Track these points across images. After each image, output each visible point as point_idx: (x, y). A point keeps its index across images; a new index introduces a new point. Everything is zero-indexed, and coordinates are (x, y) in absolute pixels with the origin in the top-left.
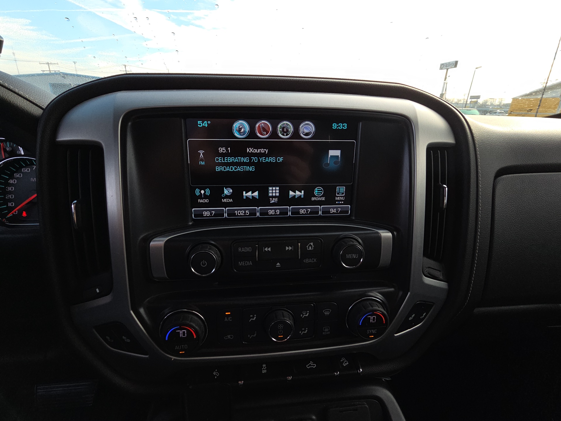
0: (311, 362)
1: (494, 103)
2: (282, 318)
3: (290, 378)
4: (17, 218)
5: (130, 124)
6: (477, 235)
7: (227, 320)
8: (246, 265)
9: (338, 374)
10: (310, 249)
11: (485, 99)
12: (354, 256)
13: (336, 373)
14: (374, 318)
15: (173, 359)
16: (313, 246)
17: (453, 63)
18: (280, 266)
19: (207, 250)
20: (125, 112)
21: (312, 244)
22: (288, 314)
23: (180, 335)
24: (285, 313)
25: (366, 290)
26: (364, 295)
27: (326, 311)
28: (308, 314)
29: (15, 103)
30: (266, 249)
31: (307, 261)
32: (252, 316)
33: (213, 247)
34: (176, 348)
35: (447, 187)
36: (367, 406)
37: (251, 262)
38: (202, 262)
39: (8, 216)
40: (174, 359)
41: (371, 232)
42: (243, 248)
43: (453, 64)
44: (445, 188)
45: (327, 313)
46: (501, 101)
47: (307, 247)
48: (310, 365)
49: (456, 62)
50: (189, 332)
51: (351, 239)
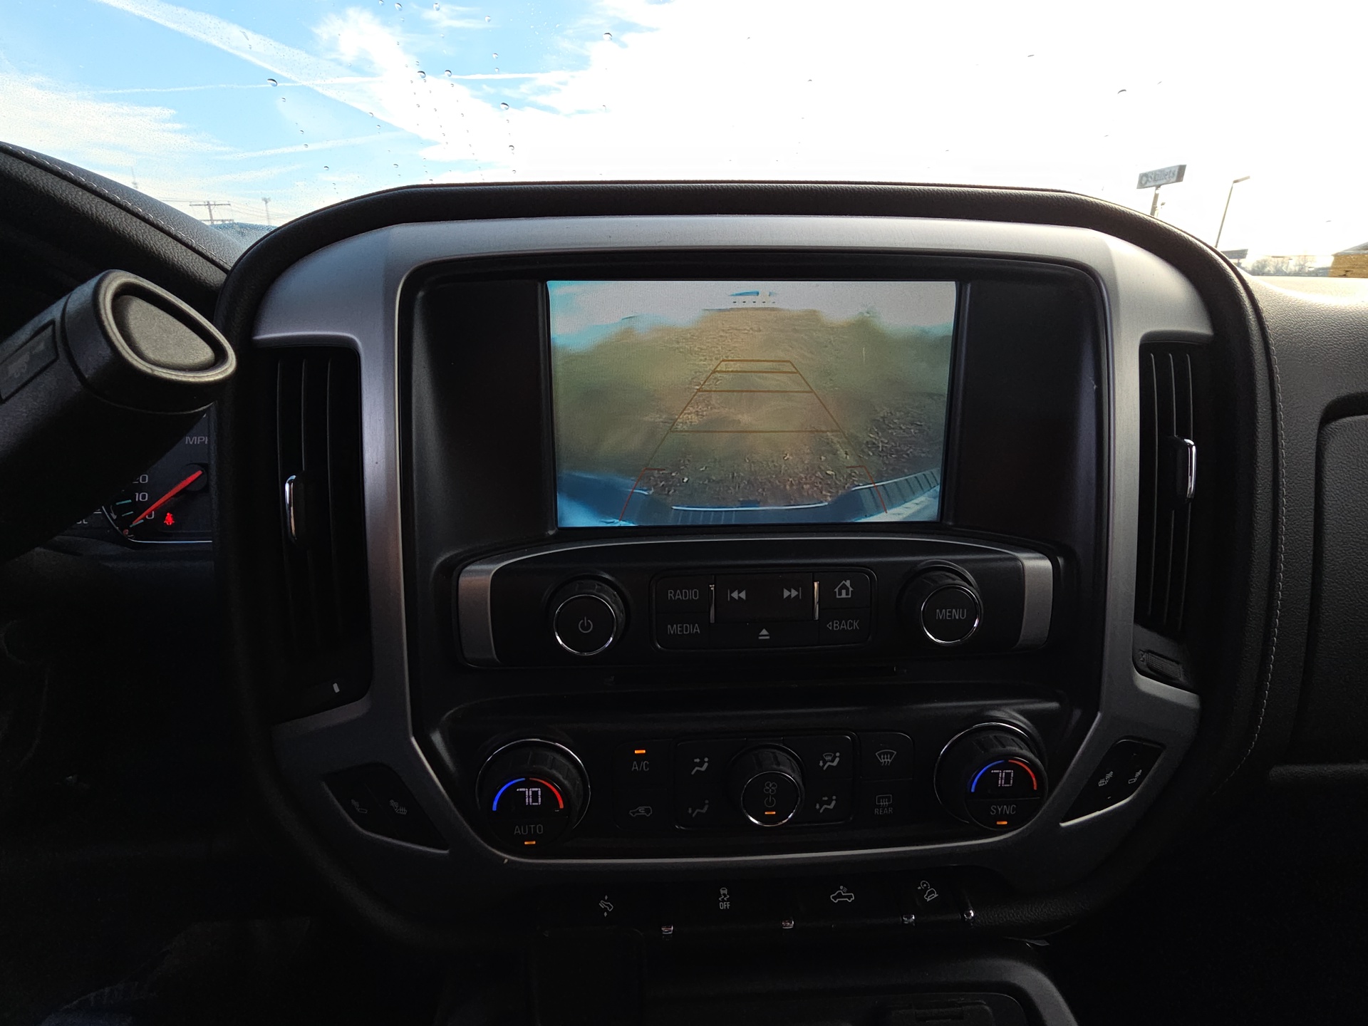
0: (841, 887)
1: (1284, 268)
2: (775, 766)
3: (790, 925)
4: (153, 529)
5: (421, 294)
6: (1278, 571)
7: (637, 768)
8: (685, 633)
9: (911, 920)
10: (844, 595)
11: (1260, 258)
12: (956, 614)
13: (905, 919)
14: (1008, 775)
15: (506, 861)
16: (851, 589)
17: (1173, 170)
18: (768, 637)
19: (595, 592)
20: (412, 269)
21: (848, 583)
22: (788, 759)
23: (527, 799)
24: (782, 756)
25: (985, 705)
26: (980, 716)
27: (884, 753)
28: (837, 760)
29: (169, 257)
30: (735, 595)
31: (837, 627)
32: (698, 760)
33: (606, 586)
34: (517, 831)
35: (1195, 445)
36: (987, 1008)
37: (697, 625)
38: (582, 621)
39: (134, 524)
40: (509, 860)
41: (998, 556)
42: (678, 591)
43: (1174, 174)
44: (1191, 446)
45: (886, 760)
46: (1302, 263)
47: (837, 590)
48: (840, 896)
49: (1182, 169)
50: (547, 792)
51: (947, 574)
